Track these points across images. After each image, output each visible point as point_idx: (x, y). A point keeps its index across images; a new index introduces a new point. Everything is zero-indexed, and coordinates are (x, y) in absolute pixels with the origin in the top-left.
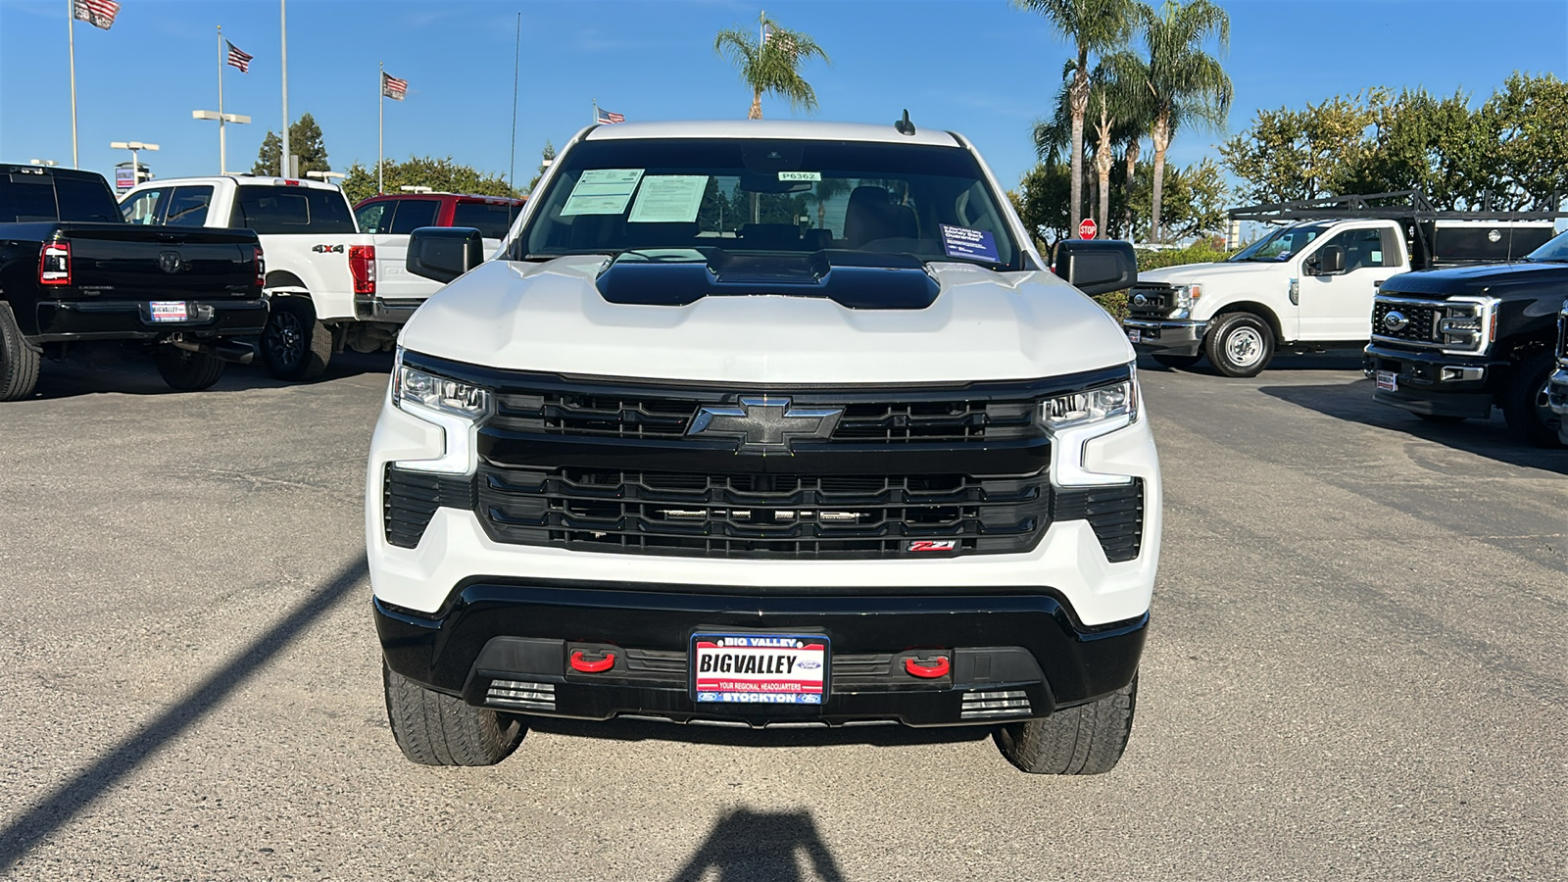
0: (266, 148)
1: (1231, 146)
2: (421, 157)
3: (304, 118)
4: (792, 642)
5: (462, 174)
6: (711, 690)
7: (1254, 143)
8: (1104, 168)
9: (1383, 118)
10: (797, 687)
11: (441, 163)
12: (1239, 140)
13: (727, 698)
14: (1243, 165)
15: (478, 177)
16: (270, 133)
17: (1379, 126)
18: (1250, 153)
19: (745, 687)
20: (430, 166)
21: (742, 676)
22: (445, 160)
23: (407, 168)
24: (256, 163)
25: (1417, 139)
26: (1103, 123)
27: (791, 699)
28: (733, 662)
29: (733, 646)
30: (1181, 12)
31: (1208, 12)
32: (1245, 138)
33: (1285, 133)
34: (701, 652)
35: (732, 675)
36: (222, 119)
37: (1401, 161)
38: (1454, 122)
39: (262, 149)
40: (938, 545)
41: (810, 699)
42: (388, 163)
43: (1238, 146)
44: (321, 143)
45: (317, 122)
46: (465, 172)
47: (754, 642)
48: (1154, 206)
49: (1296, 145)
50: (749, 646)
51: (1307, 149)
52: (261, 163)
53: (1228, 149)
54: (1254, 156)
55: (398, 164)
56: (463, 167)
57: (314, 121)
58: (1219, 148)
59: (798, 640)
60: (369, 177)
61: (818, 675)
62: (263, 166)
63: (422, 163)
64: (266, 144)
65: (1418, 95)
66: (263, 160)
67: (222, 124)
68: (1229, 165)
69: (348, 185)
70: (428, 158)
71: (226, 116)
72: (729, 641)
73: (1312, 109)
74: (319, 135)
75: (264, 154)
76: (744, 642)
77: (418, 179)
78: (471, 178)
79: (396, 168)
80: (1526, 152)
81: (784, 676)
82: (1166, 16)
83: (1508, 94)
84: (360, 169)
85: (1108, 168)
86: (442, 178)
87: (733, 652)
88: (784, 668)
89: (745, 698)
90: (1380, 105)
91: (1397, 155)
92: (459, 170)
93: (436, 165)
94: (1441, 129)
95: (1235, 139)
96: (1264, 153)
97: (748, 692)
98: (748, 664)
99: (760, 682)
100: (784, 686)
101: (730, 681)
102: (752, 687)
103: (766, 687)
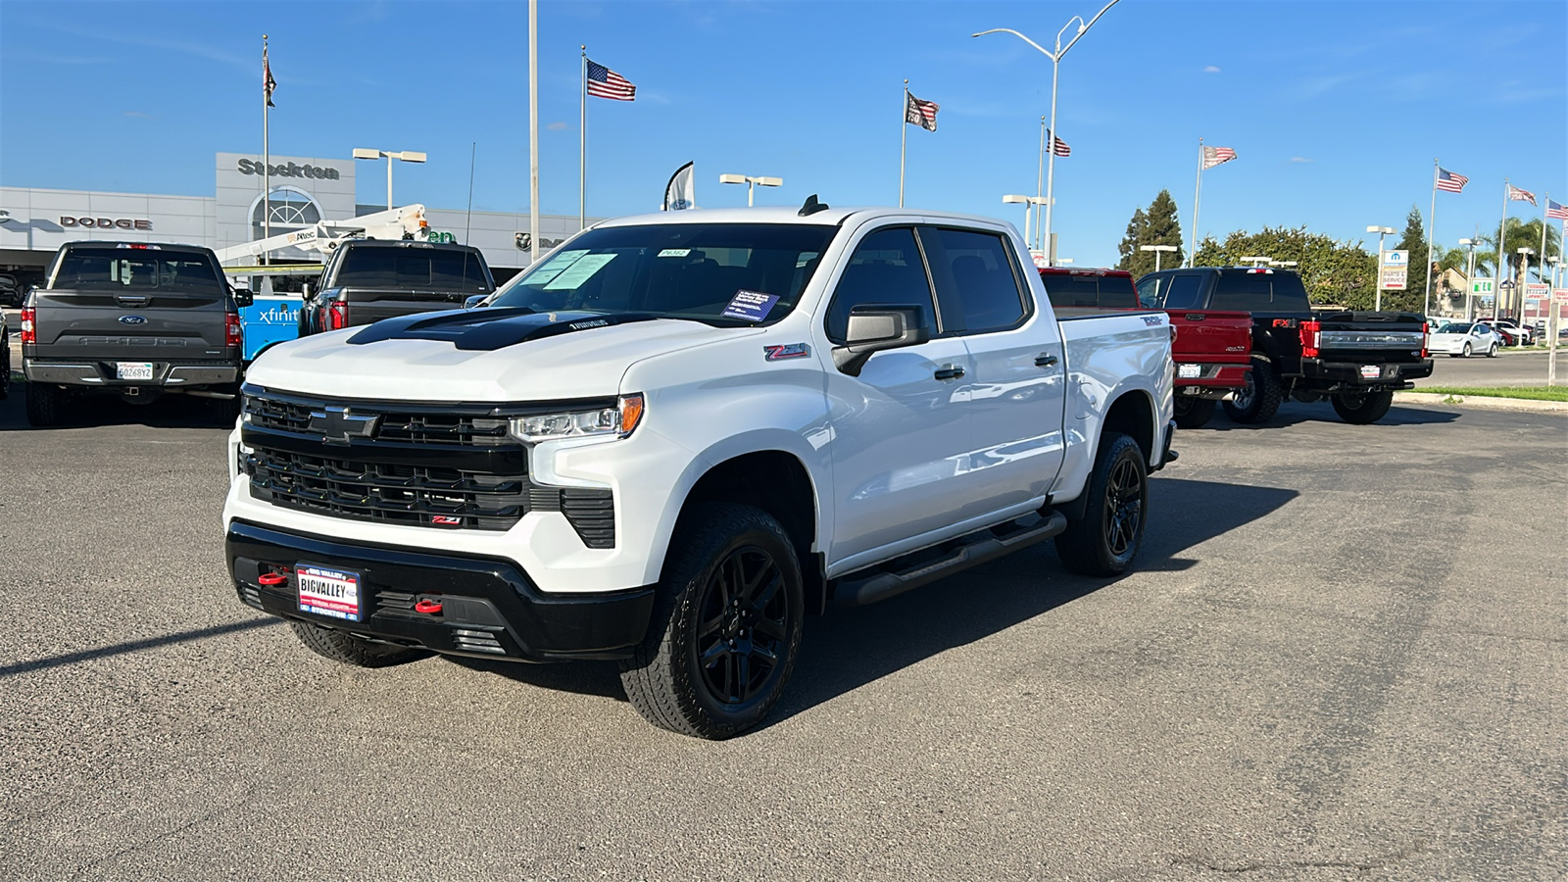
0: (1133, 225)
2: (1273, 228)
3: (1161, 195)
4: (340, 576)
5: (1316, 243)
6: (306, 604)
10: (347, 608)
11: (1295, 233)
13: (314, 610)
15: (1333, 245)
16: (1138, 210)
19: (319, 603)
20: (1283, 236)
21: (321, 596)
22: (1299, 229)
23: (1258, 239)
24: (1124, 240)
27: (342, 615)
28: (314, 586)
29: (315, 575)
34: (300, 576)
35: (316, 595)
36: (1029, 202)
39: (1130, 226)
40: (450, 520)
41: (352, 617)
42: (1240, 235)
44: (1175, 217)
45: (1174, 198)
46: (1320, 240)
47: (324, 573)
50: (321, 575)
52: (1128, 238)
55: (1250, 235)
56: (1318, 236)
57: (1171, 197)
59: (345, 575)
60: (1220, 249)
61: (355, 601)
62: (1129, 242)
63: (1274, 233)
64: (1134, 221)
66: (1130, 236)
67: (1029, 207)
69: (1198, 258)
70: (1280, 227)
71: (1032, 200)
72: (312, 571)
74: (1174, 210)
75: (1131, 231)
76: (317, 572)
77: (1269, 249)
78: (1326, 246)
79: (1248, 239)
81: (340, 599)
84: (1211, 241)
86: (1294, 247)
87: (313, 579)
88: (340, 593)
89: (322, 611)
92: (1313, 239)
93: (1289, 235)
97: (324, 608)
98: (322, 588)
99: (329, 602)
100: (341, 607)
101: (315, 599)
102: (326, 605)
103: (332, 606)
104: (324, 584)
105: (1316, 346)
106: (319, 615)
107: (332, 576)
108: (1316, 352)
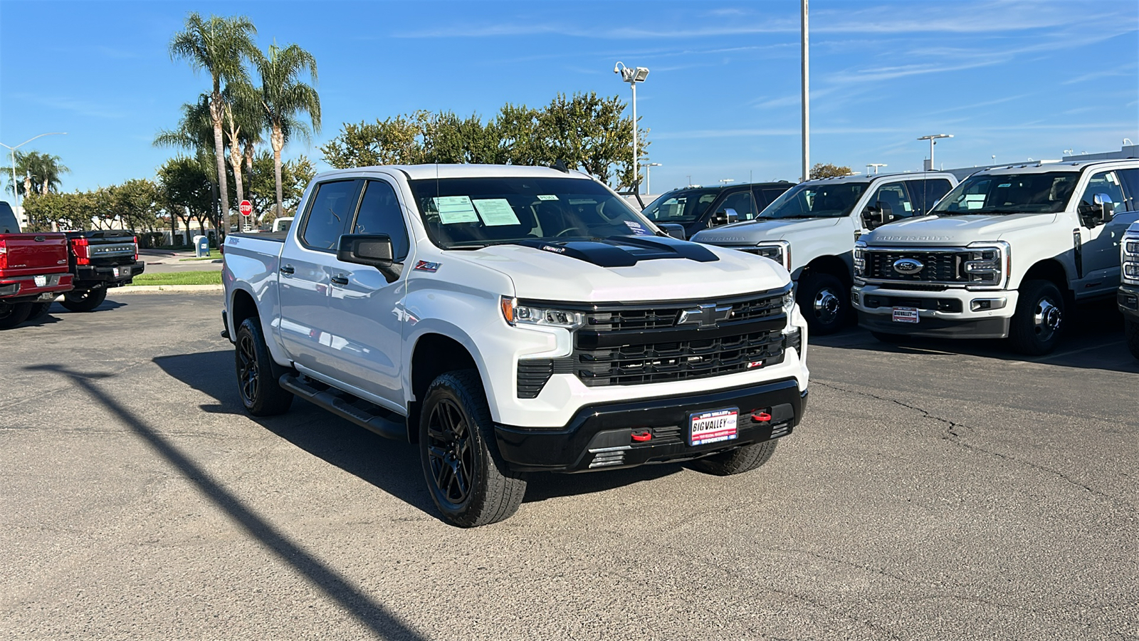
1: (329, 148)
4: (726, 412)
6: (697, 440)
7: (344, 146)
8: (237, 163)
9: (427, 131)
10: (727, 433)
12: (334, 144)
13: (703, 442)
14: (339, 160)
17: (425, 135)
18: (341, 153)
19: (709, 436)
21: (709, 431)
25: (456, 145)
26: (232, 131)
27: (726, 438)
28: (704, 426)
29: (706, 418)
30: (281, 54)
31: (301, 54)
32: (338, 142)
33: (364, 138)
34: (694, 422)
35: (705, 431)
37: (448, 159)
38: (477, 134)
41: (733, 437)
43: (333, 147)
47: (713, 414)
48: (277, 189)
49: (371, 147)
50: (712, 416)
51: (378, 150)
53: (327, 150)
54: (344, 154)
58: (321, 149)
59: (729, 411)
61: (734, 426)
65: (449, 116)
68: (328, 161)
72: (705, 416)
73: (380, 123)
76: (709, 415)
80: (526, 153)
81: (723, 428)
82: (271, 57)
83: (504, 117)
85: (240, 163)
87: (705, 421)
88: (722, 425)
89: (709, 441)
90: (424, 122)
91: (445, 155)
94: (470, 139)
95: (331, 143)
96: (351, 153)
97: (710, 438)
98: (711, 425)
99: (714, 433)
100: (722, 433)
101: (702, 434)
102: (712, 435)
103: (716, 435)
104: (712, 422)
105: (88, 256)
106: (708, 444)
107: (721, 414)
108: (88, 261)
